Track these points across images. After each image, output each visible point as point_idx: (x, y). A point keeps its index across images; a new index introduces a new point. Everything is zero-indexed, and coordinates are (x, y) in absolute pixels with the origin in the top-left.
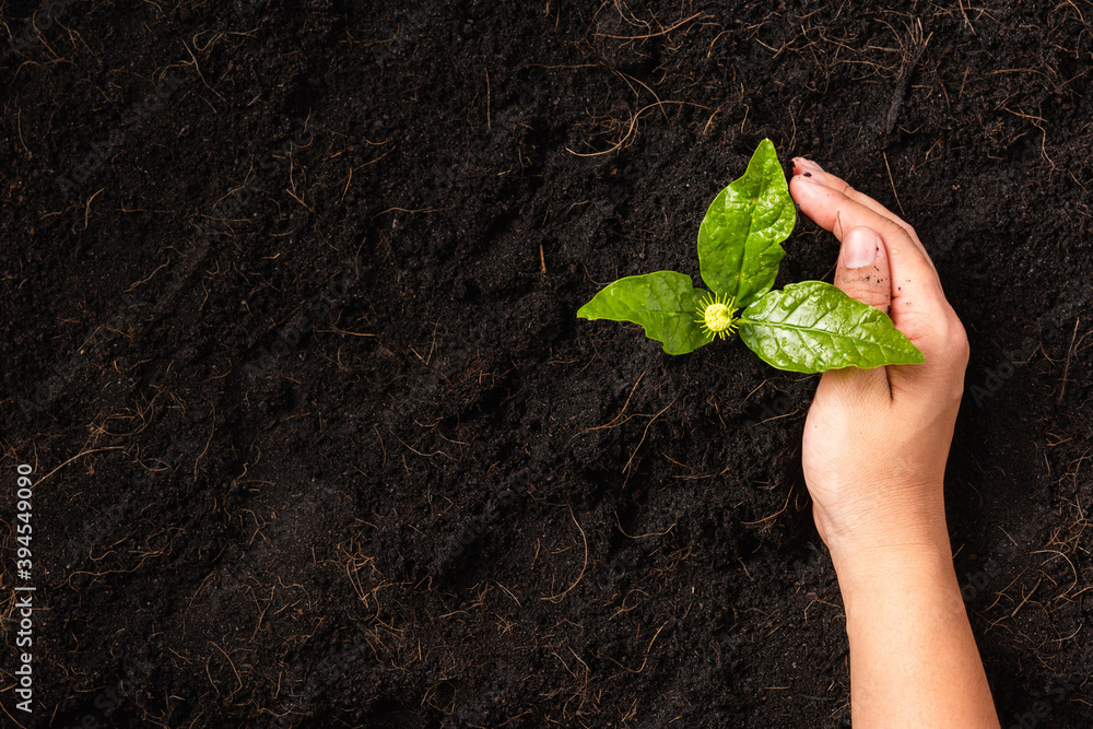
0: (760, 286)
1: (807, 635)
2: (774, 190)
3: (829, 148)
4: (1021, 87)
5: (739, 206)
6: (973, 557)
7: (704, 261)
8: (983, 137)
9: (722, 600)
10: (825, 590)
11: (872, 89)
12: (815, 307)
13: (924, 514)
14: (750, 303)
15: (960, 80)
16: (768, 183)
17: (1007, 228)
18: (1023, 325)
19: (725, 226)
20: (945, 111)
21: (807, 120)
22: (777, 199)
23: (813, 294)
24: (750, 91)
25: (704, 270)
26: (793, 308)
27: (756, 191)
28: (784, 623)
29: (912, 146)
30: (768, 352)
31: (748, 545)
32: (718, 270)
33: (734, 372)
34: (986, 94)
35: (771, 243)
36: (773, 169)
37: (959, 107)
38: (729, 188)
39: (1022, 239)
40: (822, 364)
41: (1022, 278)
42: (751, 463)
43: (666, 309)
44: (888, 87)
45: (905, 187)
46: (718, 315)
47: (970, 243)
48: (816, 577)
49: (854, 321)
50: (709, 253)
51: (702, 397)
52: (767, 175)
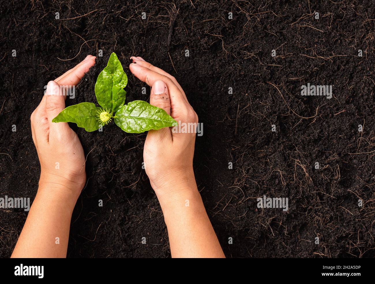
0: (120, 104)
1: (152, 222)
2: (119, 70)
3: (149, 52)
4: (213, 25)
5: (107, 77)
6: (208, 191)
7: (98, 97)
8: (201, 44)
9: (122, 213)
10: (157, 207)
11: (162, 30)
12: (139, 109)
13: (186, 179)
14: (117, 110)
15: (191, 24)
16: (116, 68)
17: (213, 75)
18: (221, 108)
19: (104, 84)
20: (187, 36)
21: (140, 43)
22: (120, 73)
23: (137, 105)
24: (119, 34)
25: (99, 101)
26: (131, 111)
27: (112, 71)
28: (144, 219)
29: (178, 49)
30: (125, 127)
31: (130, 194)
32: (103, 100)
33: (115, 135)
34: (201, 29)
35: (121, 89)
36: (117, 63)
37: (192, 34)
38: (103, 71)
39: (218, 78)
40: (143, 129)
41: (220, 92)
42: (124, 165)
43: (85, 116)
44: (167, 29)
45: (177, 64)
46: (104, 116)
47: (201, 81)
48: (154, 203)
49: (152, 113)
50: (99, 94)
51: (104, 144)
52: (116, 65)
